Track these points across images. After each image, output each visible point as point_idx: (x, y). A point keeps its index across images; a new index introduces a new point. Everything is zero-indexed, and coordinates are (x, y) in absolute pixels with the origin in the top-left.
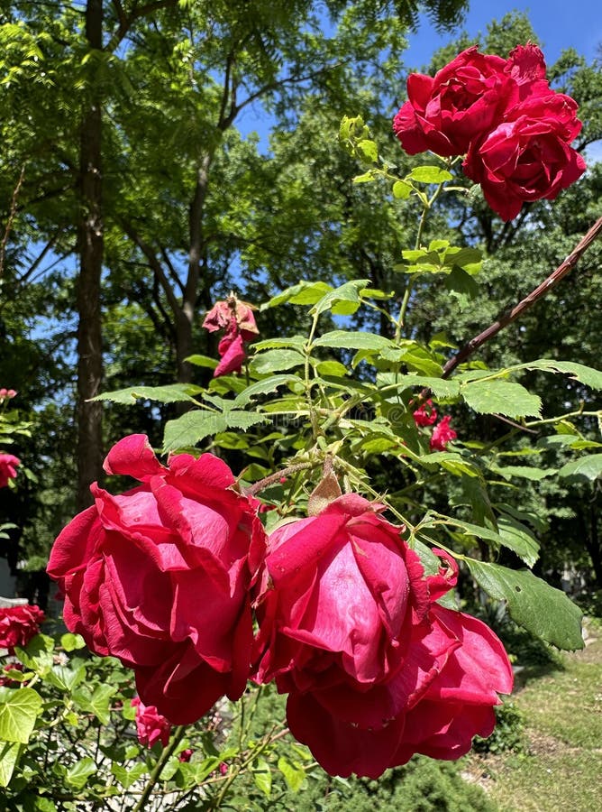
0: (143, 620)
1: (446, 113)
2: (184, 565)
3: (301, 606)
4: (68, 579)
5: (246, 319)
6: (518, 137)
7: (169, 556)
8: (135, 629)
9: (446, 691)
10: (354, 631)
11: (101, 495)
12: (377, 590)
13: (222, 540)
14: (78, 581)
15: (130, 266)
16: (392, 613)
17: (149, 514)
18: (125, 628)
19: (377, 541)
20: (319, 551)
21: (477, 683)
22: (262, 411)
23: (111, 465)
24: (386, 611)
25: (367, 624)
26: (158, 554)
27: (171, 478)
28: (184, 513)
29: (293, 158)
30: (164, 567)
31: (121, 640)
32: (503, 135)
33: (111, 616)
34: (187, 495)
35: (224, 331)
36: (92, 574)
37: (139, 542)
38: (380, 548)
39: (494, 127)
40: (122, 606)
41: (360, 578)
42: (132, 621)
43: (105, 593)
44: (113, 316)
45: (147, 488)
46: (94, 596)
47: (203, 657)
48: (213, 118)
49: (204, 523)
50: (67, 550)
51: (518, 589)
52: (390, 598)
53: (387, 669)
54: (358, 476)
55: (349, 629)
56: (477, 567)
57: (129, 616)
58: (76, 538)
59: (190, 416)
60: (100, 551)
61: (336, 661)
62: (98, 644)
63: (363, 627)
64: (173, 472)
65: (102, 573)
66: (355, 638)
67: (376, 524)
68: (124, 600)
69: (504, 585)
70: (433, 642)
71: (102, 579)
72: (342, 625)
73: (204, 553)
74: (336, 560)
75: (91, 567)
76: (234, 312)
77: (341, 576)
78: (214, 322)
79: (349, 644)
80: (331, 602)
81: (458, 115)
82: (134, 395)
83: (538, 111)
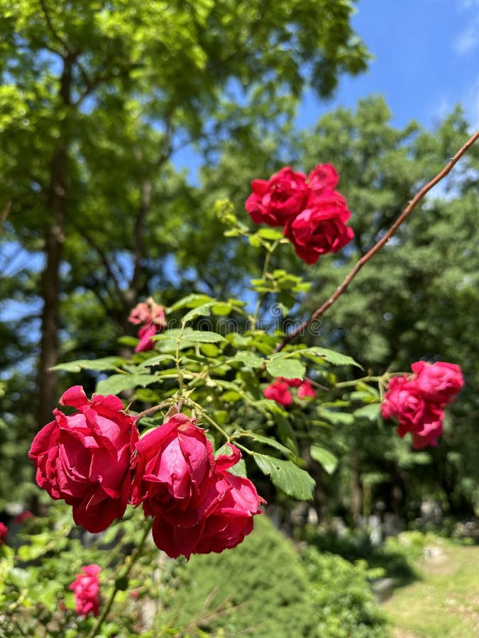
0: (77, 473)
1: (273, 204)
2: (96, 445)
3: (151, 464)
4: (40, 458)
5: (158, 316)
6: (312, 220)
7: (89, 441)
8: (73, 478)
9: (224, 510)
10: (173, 474)
11: (59, 414)
12: (187, 456)
13: (117, 435)
14: (44, 460)
15: (86, 264)
16: (194, 468)
17: (81, 423)
18: (67, 477)
19: (192, 437)
20: (161, 440)
21: (241, 507)
22: (159, 375)
23: (64, 401)
24: (191, 467)
25: (180, 472)
26: (84, 440)
27: (93, 407)
28: (98, 423)
29: (213, 188)
30: (87, 445)
31: (66, 484)
32: (303, 220)
33: (61, 473)
34: (100, 415)
35: (143, 324)
36: (52, 453)
37: (76, 434)
38: (194, 440)
39: (300, 212)
40: (66, 466)
41: (180, 452)
42: (72, 474)
43: (59, 462)
44: (72, 302)
45: (81, 412)
46: (53, 464)
47: (104, 489)
48: (155, 157)
49: (108, 428)
50: (41, 443)
51: (278, 468)
52: (193, 461)
53: (191, 495)
54: (201, 410)
55: (171, 473)
56: (259, 457)
57: (70, 471)
58: (45, 437)
59: (114, 378)
60: (57, 441)
61: (165, 487)
62: (54, 489)
63: (178, 473)
64: (94, 404)
65: (58, 453)
66: (174, 477)
67: (195, 429)
68: (68, 464)
69: (271, 466)
70: (221, 487)
71: (57, 455)
72: (168, 472)
73: (106, 439)
74: (171, 444)
75: (51, 451)
76: (150, 312)
77: (171, 452)
78: (137, 317)
79: (171, 479)
80: (166, 463)
81: (280, 205)
82: (79, 366)
83: (324, 206)
